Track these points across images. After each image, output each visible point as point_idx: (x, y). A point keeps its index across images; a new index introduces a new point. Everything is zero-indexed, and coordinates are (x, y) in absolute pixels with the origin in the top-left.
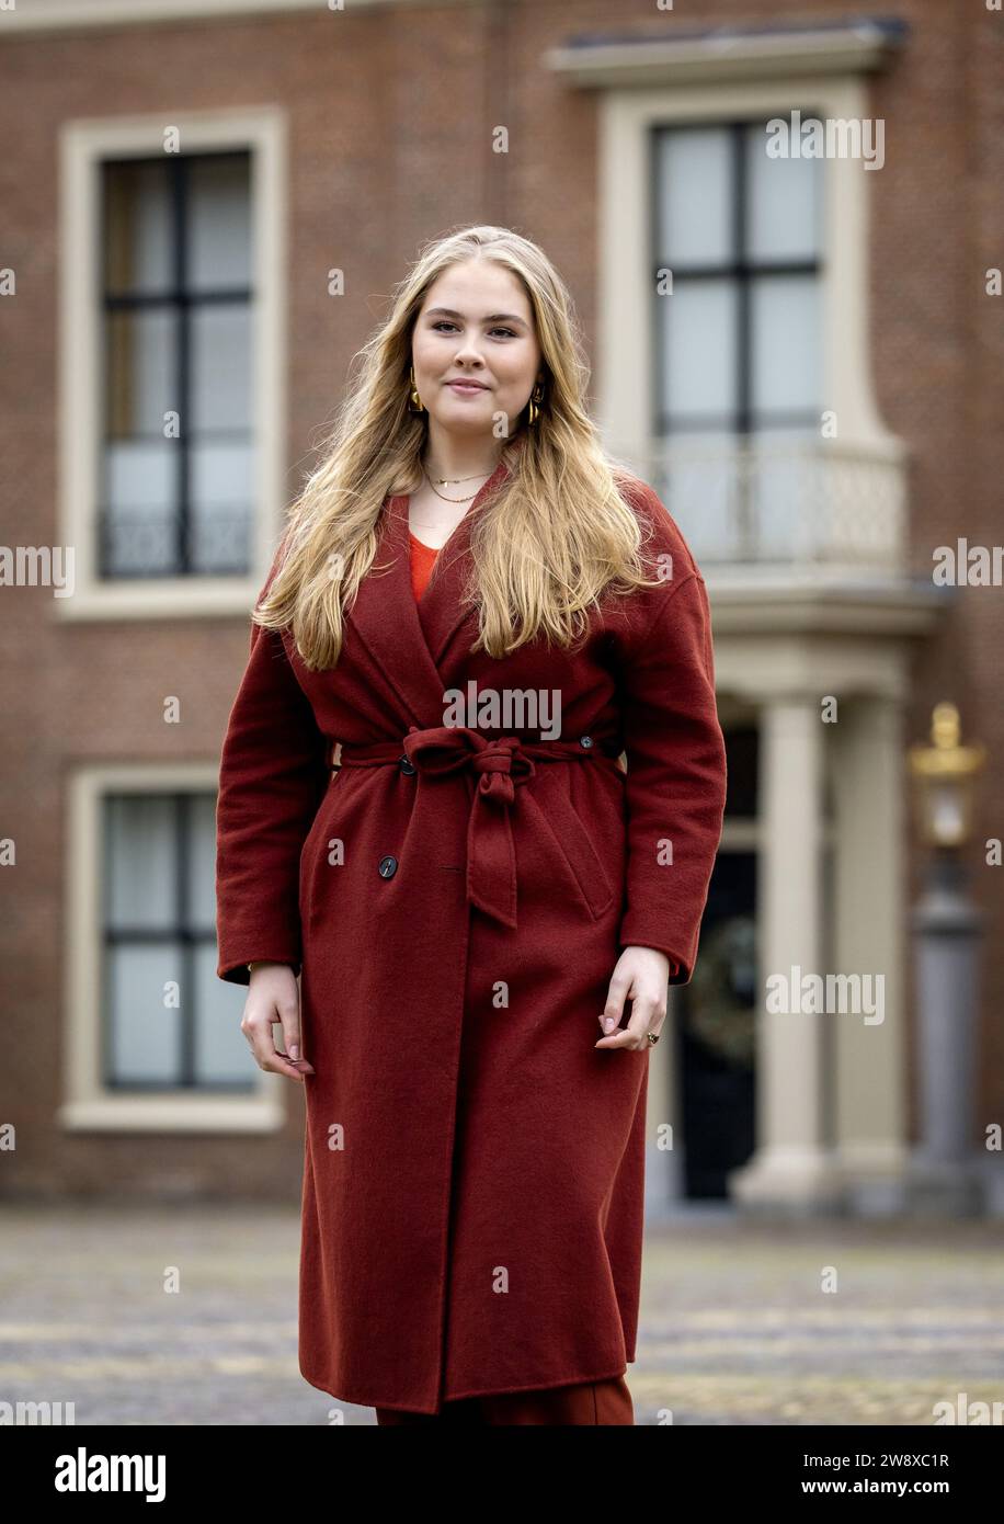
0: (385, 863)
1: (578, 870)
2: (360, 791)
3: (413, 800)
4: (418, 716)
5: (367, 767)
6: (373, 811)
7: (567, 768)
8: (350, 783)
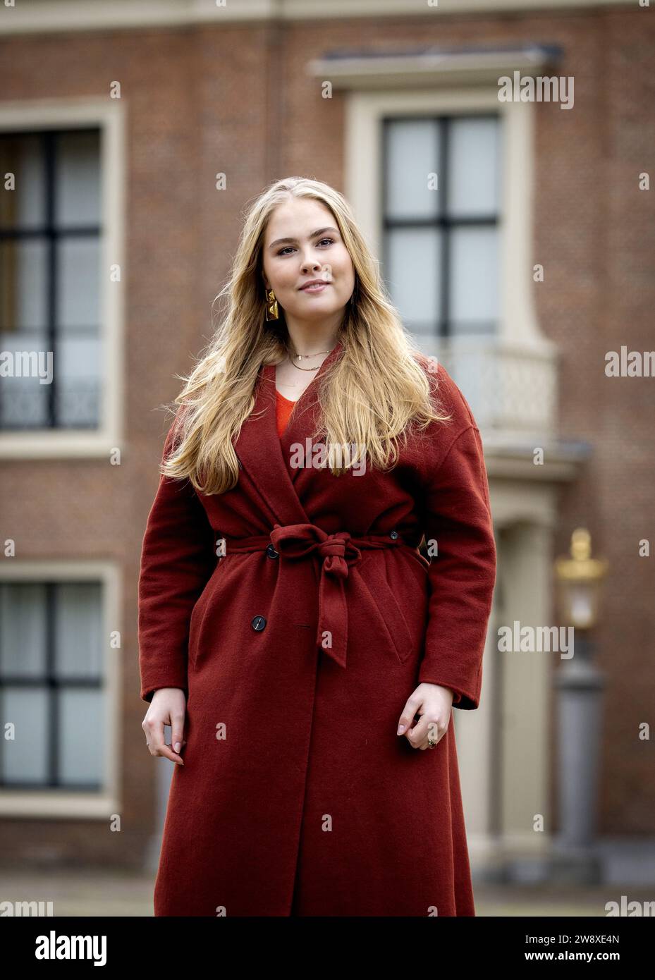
0: (256, 620)
1: (392, 629)
2: (238, 569)
3: (277, 577)
4: (279, 517)
5: (244, 553)
6: (247, 583)
7: (382, 555)
8: (232, 563)
